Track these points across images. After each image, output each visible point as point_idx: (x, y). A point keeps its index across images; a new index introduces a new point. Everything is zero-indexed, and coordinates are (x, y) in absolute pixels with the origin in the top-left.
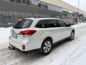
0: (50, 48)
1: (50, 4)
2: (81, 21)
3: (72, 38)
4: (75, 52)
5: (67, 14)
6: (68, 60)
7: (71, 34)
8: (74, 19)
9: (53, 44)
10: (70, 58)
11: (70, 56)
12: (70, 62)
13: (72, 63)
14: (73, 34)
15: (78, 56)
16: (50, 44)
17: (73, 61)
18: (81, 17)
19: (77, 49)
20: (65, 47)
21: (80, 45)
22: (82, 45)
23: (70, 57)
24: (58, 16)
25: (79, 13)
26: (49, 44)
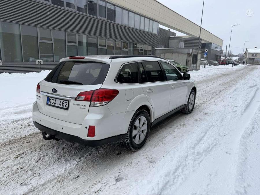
0: (145, 133)
1: (123, 8)
2: (206, 62)
3: (190, 107)
4: (201, 140)
5: (169, 38)
6: (190, 157)
7: (189, 98)
8: (189, 55)
9: (151, 123)
10: (194, 153)
11: (193, 148)
12: (195, 161)
13: (199, 164)
14: (192, 98)
15: (210, 149)
16: (146, 123)
17: (200, 160)
18: (206, 50)
19: (206, 133)
20: (176, 130)
21: (211, 124)
22: (214, 124)
23: (192, 151)
24: (146, 44)
25: (201, 39)
26: (144, 124)
